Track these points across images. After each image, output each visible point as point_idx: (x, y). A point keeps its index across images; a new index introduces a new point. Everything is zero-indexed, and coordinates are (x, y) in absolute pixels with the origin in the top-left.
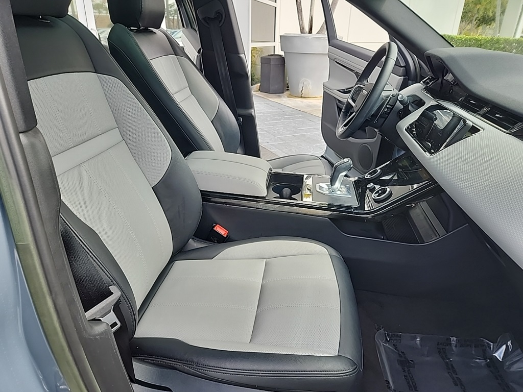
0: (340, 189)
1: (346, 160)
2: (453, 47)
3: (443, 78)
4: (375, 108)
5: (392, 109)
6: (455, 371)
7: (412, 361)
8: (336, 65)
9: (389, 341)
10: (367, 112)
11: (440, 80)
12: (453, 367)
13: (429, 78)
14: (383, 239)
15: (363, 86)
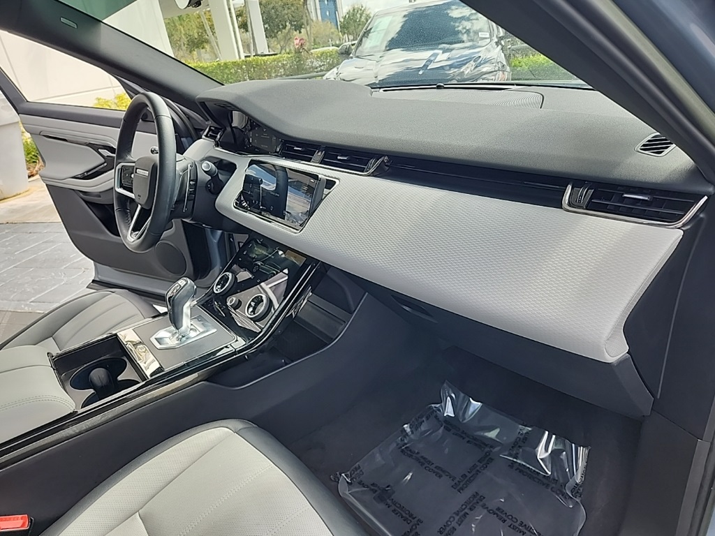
0: (192, 327)
1: (182, 282)
2: (223, 85)
3: (231, 126)
4: (176, 192)
5: (195, 185)
6: (429, 462)
7: (388, 487)
8: (49, 141)
9: (351, 483)
10: (168, 200)
11: (229, 129)
12: (424, 458)
13: (210, 130)
14: (286, 364)
15: (133, 164)
